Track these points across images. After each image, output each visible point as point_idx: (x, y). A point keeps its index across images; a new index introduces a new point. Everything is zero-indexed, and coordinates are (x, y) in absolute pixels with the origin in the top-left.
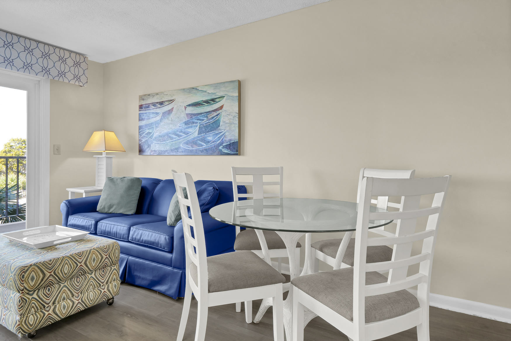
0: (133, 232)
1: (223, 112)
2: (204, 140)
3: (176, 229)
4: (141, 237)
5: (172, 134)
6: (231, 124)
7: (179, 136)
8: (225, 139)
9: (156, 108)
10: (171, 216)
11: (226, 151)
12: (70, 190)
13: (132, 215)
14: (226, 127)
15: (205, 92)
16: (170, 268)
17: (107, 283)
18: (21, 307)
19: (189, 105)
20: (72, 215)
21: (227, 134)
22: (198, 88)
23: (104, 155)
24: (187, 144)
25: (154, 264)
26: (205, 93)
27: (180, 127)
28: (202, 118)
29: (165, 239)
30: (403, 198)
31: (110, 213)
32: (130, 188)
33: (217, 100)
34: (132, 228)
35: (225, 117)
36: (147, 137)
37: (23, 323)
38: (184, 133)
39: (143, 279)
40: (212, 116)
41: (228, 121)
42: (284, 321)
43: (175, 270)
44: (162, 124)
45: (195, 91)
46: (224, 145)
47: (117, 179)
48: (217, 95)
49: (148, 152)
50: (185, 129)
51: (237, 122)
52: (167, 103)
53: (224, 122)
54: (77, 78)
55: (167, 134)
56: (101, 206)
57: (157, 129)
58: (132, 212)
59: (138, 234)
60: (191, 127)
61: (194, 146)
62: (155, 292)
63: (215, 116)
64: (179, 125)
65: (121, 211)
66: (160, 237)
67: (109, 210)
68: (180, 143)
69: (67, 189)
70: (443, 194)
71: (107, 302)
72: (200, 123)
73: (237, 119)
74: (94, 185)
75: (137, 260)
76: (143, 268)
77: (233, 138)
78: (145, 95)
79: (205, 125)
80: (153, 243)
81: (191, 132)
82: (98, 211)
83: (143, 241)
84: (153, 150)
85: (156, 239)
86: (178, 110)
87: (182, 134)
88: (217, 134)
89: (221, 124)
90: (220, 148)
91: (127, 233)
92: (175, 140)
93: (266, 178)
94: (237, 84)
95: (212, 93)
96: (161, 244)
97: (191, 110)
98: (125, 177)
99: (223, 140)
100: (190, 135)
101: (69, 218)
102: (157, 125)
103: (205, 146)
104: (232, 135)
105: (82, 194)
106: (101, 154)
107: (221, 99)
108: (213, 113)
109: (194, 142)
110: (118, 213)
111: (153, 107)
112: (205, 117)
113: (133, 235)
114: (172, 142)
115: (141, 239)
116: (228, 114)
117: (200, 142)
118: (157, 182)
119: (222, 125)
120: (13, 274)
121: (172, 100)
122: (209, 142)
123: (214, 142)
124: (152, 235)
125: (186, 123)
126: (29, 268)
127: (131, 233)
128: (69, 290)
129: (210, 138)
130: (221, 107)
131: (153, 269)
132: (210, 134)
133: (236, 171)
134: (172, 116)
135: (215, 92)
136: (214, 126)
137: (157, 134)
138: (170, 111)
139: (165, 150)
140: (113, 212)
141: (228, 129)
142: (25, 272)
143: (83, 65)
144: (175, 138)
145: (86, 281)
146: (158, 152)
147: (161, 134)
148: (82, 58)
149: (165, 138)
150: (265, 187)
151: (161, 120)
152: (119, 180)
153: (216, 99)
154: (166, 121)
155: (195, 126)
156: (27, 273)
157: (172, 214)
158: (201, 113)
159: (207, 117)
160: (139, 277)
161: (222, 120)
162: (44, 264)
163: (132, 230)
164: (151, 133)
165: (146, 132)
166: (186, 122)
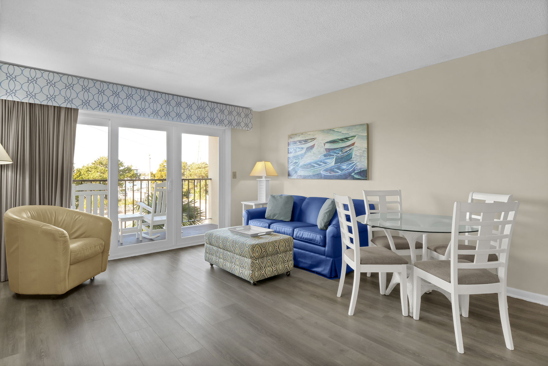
0: (296, 232)
1: (355, 148)
2: (339, 168)
3: (327, 231)
4: (302, 236)
5: (314, 163)
6: (361, 156)
7: (320, 165)
8: (356, 168)
9: (302, 144)
10: (321, 223)
11: (357, 177)
12: (244, 203)
13: (288, 222)
14: (357, 159)
15: (340, 132)
16: (324, 257)
17: (287, 261)
18: (252, 266)
19: (327, 142)
20: (251, 220)
21: (358, 164)
22: (334, 130)
23: (264, 179)
24: (326, 171)
25: (312, 254)
26: (340, 134)
27: (320, 158)
28: (337, 152)
29: (320, 237)
30: (482, 214)
31: (274, 220)
32: (286, 203)
33: (350, 139)
34: (295, 230)
35: (357, 151)
36: (294, 166)
37: (253, 275)
38: (323, 163)
39: (305, 263)
40: (346, 150)
41: (358, 155)
42: (408, 291)
43: (328, 258)
44: (306, 156)
45: (332, 132)
46: (356, 172)
47: (277, 196)
48: (350, 135)
49: (294, 176)
50: (324, 160)
51: (366, 155)
52: (310, 141)
53: (355, 155)
54: (247, 125)
55: (310, 164)
56: (268, 215)
57: (302, 160)
58: (289, 219)
59: (300, 234)
60: (329, 158)
61: (332, 172)
62: (314, 272)
63: (348, 151)
64: (320, 157)
65: (281, 219)
66: (316, 236)
67: (273, 218)
68: (320, 170)
69: (242, 202)
70: (514, 212)
71: (287, 274)
72: (336, 156)
73: (366, 153)
74: (257, 200)
75: (300, 251)
76: (305, 256)
77: (363, 167)
78: (293, 135)
79: (340, 157)
80: (311, 240)
81: (329, 162)
82: (266, 218)
83: (304, 238)
84: (299, 175)
85: (313, 238)
86: (319, 146)
87: (321, 163)
88: (350, 164)
89: (353, 156)
90: (353, 174)
91: (292, 233)
92: (317, 168)
93: (389, 198)
94: (366, 126)
95: (345, 133)
96: (317, 241)
97: (328, 146)
98: (282, 195)
99: (355, 168)
100: (329, 164)
101: (249, 222)
102: (302, 157)
103: (340, 172)
104: (362, 164)
105: (252, 206)
106: (261, 177)
107: (353, 138)
108: (347, 148)
109: (331, 170)
110: (279, 220)
111: (300, 144)
112: (340, 151)
113: (297, 234)
114: (314, 169)
115: (303, 237)
116: (358, 149)
117: (337, 170)
118: (303, 199)
119: (354, 158)
120: (248, 248)
121: (314, 139)
122: (343, 170)
123: (347, 170)
124: (310, 235)
125: (325, 156)
126: (255, 246)
127: (295, 233)
128: (271, 262)
129: (344, 167)
130: (353, 144)
131: (312, 257)
132: (344, 163)
133: (368, 193)
134: (314, 150)
135: (348, 133)
136: (347, 158)
137: (302, 163)
138: (312, 147)
139: (308, 175)
140: (276, 219)
141: (359, 160)
142: (254, 248)
143: (250, 116)
144: (316, 167)
145: (278, 258)
146: (303, 176)
147: (305, 164)
148: (249, 111)
149: (308, 166)
150: (388, 205)
151: (305, 153)
152: (278, 197)
153: (349, 137)
154: (309, 154)
155: (332, 158)
156: (255, 248)
157: (322, 222)
158: (337, 148)
159: (342, 151)
160: (302, 262)
161: (354, 153)
162: (261, 244)
163: (296, 231)
164: (298, 162)
165: (294, 162)
166: (325, 154)
